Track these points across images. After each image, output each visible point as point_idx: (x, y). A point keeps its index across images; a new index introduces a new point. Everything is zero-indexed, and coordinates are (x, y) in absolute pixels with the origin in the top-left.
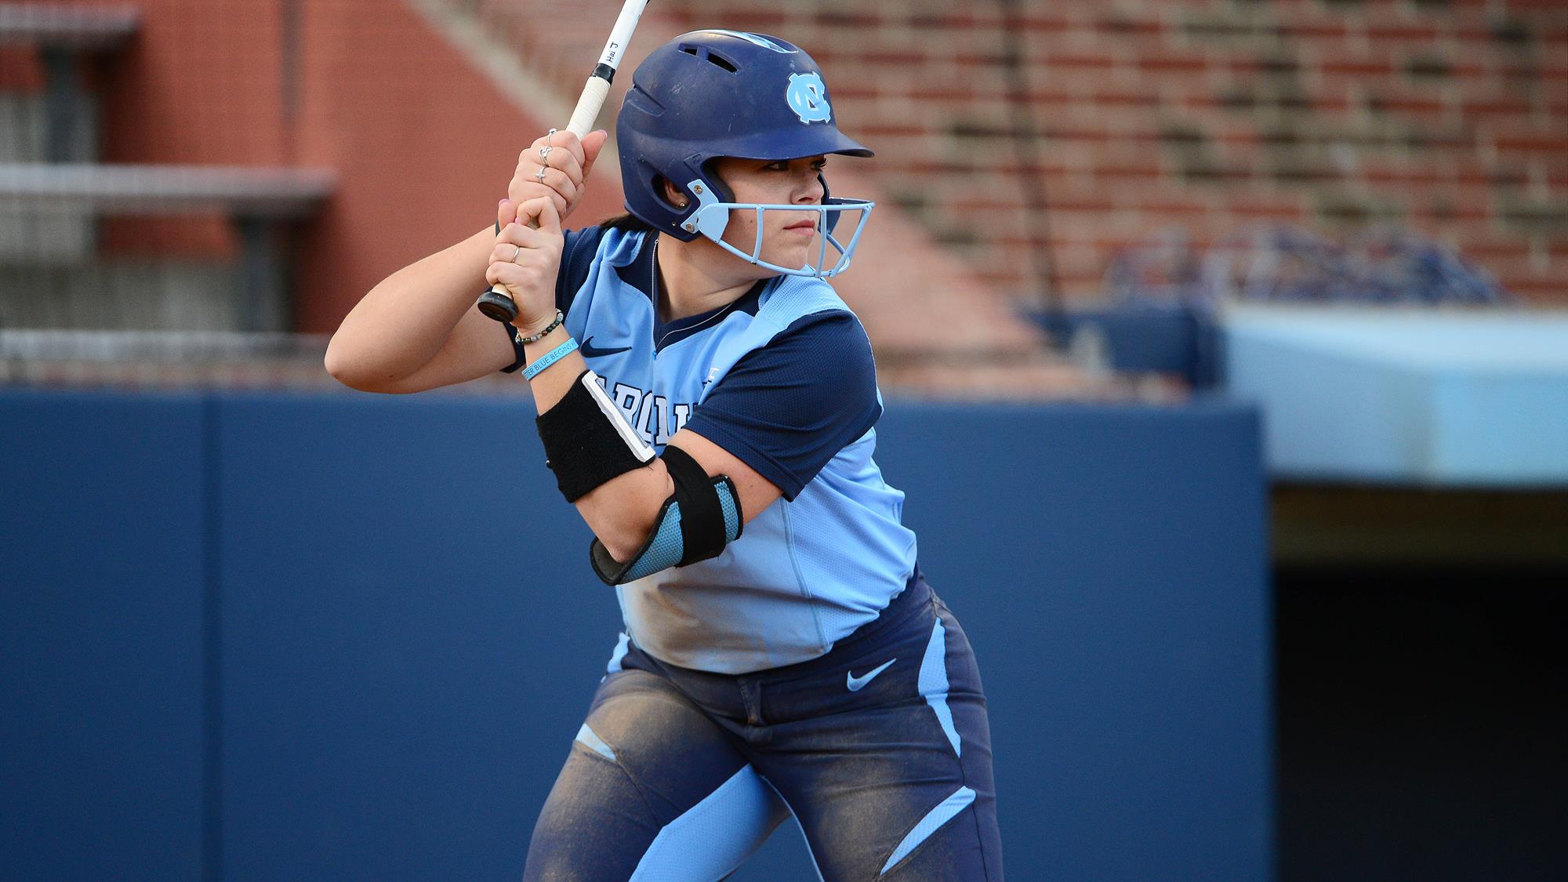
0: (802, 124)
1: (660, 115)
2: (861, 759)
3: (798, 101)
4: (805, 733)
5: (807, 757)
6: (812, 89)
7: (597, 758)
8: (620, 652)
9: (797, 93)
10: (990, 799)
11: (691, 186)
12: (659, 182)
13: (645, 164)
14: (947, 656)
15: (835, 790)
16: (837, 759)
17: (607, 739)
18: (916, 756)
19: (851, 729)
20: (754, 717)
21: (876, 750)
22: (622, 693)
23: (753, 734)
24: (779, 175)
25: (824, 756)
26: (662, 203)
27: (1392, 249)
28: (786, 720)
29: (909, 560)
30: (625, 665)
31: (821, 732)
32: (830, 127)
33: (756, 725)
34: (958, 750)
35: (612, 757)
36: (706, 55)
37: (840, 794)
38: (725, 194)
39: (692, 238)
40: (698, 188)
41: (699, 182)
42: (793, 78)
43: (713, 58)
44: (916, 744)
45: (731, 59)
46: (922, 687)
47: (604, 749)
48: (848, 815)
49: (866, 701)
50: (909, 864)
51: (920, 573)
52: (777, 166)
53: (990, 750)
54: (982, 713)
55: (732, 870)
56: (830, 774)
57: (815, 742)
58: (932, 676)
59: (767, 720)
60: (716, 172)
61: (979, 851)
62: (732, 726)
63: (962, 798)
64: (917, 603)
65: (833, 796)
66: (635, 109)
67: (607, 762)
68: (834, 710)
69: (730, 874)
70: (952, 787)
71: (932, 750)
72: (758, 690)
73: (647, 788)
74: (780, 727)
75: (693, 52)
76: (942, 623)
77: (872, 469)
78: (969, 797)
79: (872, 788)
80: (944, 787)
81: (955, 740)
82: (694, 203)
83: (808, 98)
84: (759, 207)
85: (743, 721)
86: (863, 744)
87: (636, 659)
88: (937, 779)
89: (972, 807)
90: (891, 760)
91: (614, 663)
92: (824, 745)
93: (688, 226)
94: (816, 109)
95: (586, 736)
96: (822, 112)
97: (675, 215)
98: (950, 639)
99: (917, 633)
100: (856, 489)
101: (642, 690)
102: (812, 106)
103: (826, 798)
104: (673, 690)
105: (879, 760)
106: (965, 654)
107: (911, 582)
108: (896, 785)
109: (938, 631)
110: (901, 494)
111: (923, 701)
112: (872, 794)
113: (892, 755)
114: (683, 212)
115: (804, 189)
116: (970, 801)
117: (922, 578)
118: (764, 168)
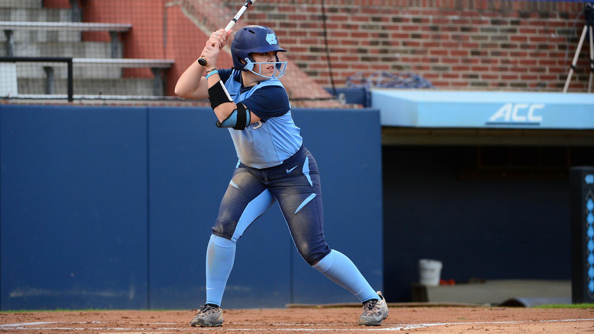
0: (270, 45)
2: (290, 188)
3: (269, 40)
4: (278, 183)
5: (278, 188)
6: (272, 37)
7: (234, 188)
8: (238, 164)
9: (269, 38)
10: (320, 195)
11: (245, 59)
12: (240, 59)
13: (237, 55)
14: (309, 164)
15: (285, 195)
16: (285, 188)
17: (236, 184)
18: (302, 187)
19: (288, 181)
20: (266, 180)
21: (293, 186)
22: (239, 173)
23: (266, 183)
24: (265, 56)
25: (282, 187)
26: (241, 64)
27: (408, 76)
28: (273, 180)
29: (300, 143)
30: (240, 167)
31: (281, 182)
32: (277, 45)
33: (267, 181)
34: (312, 185)
35: (237, 187)
36: (248, 30)
37: (286, 196)
38: (253, 61)
39: (247, 71)
40: (247, 59)
41: (247, 58)
42: (268, 35)
43: (250, 31)
44: (302, 184)
45: (254, 31)
46: (303, 172)
47: (235, 186)
48: (287, 200)
49: (291, 175)
50: (301, 211)
51: (303, 146)
52: (265, 54)
53: (320, 185)
54: (318, 177)
55: (263, 213)
56: (284, 191)
57: (280, 184)
58: (306, 169)
59: (269, 180)
60: (251, 56)
61: (317, 208)
62: (262, 181)
63: (313, 195)
64: (302, 153)
65: (284, 196)
66: (235, 43)
67: (236, 188)
68: (284, 177)
69: (261, 215)
70: (310, 194)
71: (306, 185)
72: (267, 174)
73: (245, 194)
74: (272, 182)
75: (246, 30)
76: (308, 157)
77: (292, 121)
78: (314, 196)
79: (293, 194)
80: (309, 193)
81: (311, 183)
82: (246, 63)
83: (271, 39)
84: (261, 63)
85: (264, 180)
86: (291, 185)
87: (241, 166)
88: (307, 192)
89: (315, 198)
90: (296, 188)
91: (237, 166)
92: (282, 185)
93: (245, 68)
94: (273, 41)
95: (231, 183)
96: (275, 42)
98: (310, 160)
99: (302, 159)
100: (287, 126)
101: (243, 172)
102: (272, 41)
103: (283, 197)
104: (250, 172)
105: (294, 188)
106: (314, 163)
107: (301, 148)
108: (298, 194)
109: (307, 159)
110: (300, 128)
111: (304, 175)
112: (292, 196)
113: (297, 187)
114: (244, 65)
115: (271, 59)
116: (315, 196)
117: (304, 147)
118: (262, 54)
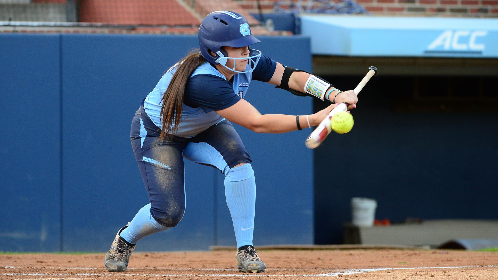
0: (244, 36)
1: (209, 35)
3: (243, 31)
6: (246, 27)
9: (242, 29)
12: (209, 51)
13: (206, 46)
26: (210, 56)
32: (251, 36)
39: (217, 64)
40: (219, 53)
42: (241, 25)
45: (226, 21)
66: (203, 32)
75: (217, 19)
82: (218, 57)
83: (245, 30)
84: (234, 58)
93: (217, 62)
94: (247, 32)
97: (213, 59)
102: (246, 32)
115: (245, 52)
